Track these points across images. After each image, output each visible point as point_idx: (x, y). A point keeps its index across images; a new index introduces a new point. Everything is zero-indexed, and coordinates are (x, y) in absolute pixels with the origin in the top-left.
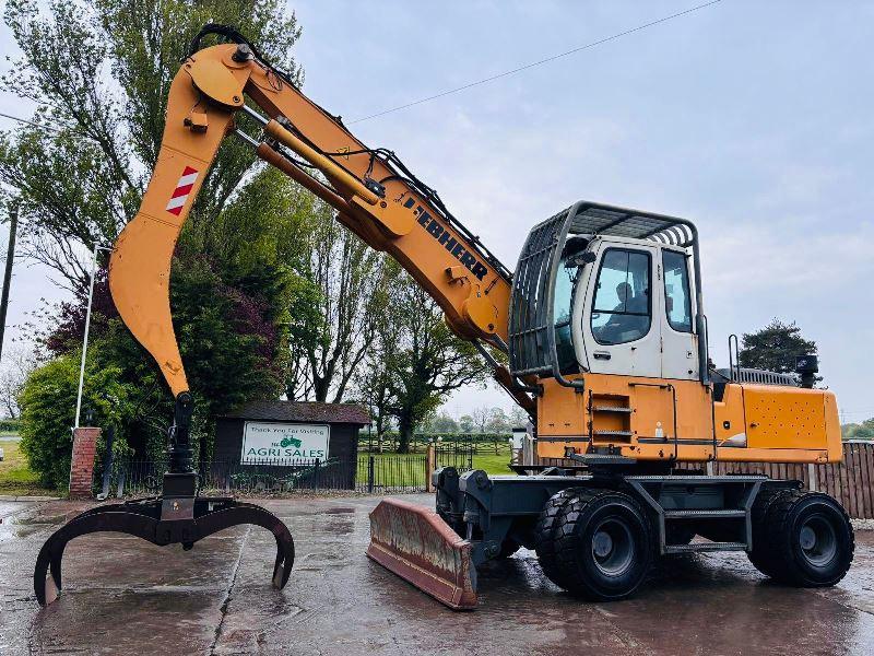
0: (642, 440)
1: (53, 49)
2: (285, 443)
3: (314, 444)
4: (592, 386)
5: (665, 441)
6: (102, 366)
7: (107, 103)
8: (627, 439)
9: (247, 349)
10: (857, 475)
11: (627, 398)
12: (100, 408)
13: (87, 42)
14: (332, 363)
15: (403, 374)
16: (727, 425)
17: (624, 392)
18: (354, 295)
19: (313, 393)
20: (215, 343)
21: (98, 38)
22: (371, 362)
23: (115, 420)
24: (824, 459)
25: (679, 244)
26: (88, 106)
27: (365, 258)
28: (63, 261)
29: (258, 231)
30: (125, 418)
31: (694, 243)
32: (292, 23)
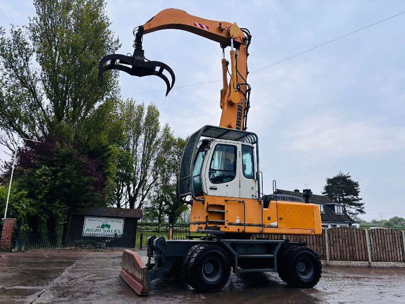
0: (230, 224)
1: (11, 49)
2: (103, 226)
3: (117, 227)
4: (208, 201)
5: (240, 224)
6: (19, 190)
7: (34, 73)
8: (223, 223)
9: (88, 184)
10: (347, 241)
11: (224, 206)
12: (16, 210)
13: (26, 47)
14: (138, 190)
15: (172, 195)
16: (269, 218)
17: (223, 203)
18: (149, 159)
19: (128, 204)
20: (72, 180)
21: (31, 44)
22: (156, 189)
23: (23, 215)
24: (313, 233)
25: (249, 143)
26: (25, 74)
27: (154, 142)
28: (9, 142)
29: (99, 130)
30: (28, 214)
31: (256, 142)
32: (118, 41)
